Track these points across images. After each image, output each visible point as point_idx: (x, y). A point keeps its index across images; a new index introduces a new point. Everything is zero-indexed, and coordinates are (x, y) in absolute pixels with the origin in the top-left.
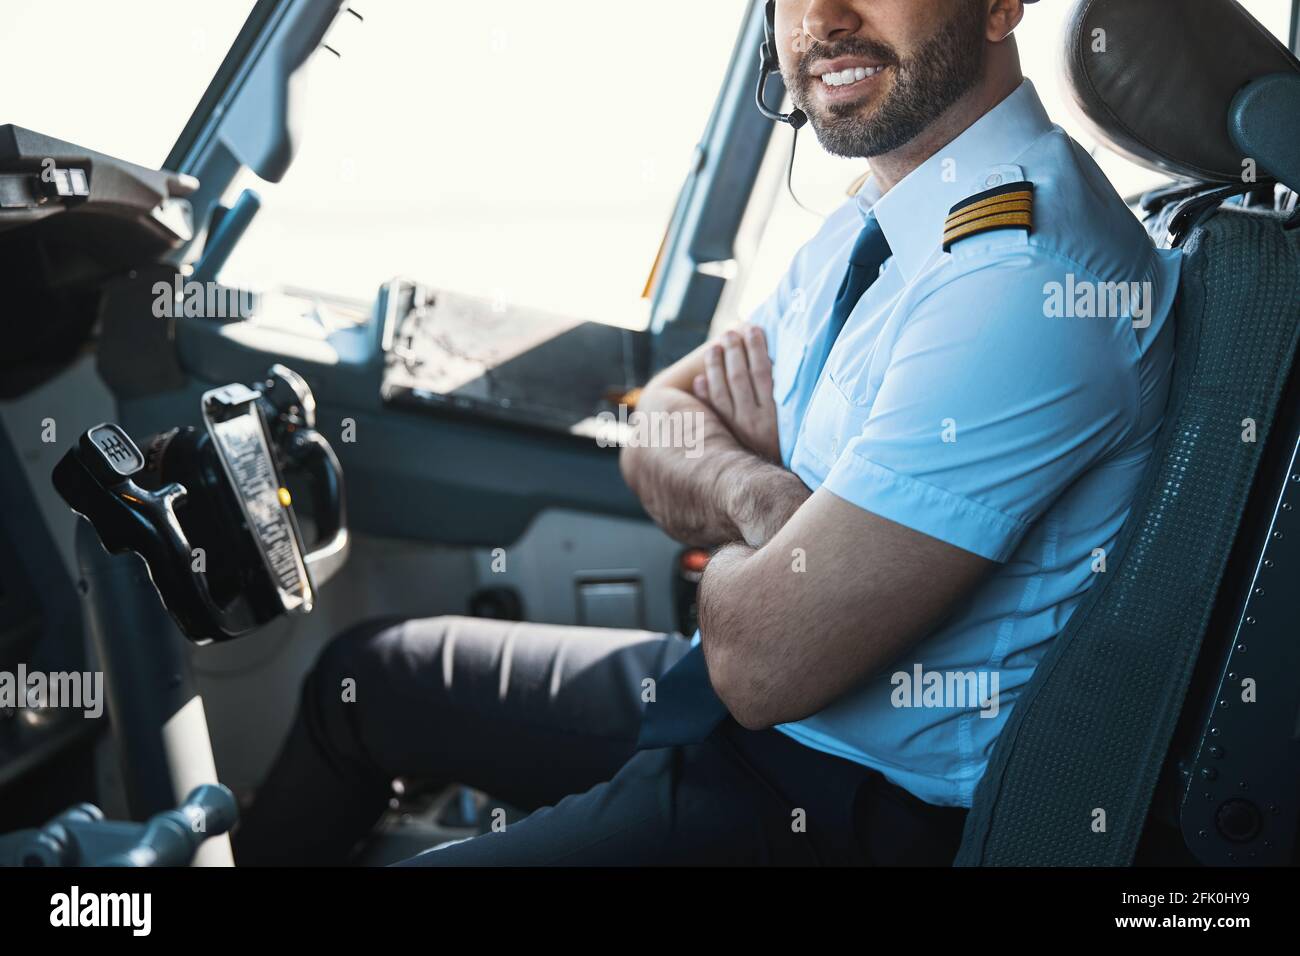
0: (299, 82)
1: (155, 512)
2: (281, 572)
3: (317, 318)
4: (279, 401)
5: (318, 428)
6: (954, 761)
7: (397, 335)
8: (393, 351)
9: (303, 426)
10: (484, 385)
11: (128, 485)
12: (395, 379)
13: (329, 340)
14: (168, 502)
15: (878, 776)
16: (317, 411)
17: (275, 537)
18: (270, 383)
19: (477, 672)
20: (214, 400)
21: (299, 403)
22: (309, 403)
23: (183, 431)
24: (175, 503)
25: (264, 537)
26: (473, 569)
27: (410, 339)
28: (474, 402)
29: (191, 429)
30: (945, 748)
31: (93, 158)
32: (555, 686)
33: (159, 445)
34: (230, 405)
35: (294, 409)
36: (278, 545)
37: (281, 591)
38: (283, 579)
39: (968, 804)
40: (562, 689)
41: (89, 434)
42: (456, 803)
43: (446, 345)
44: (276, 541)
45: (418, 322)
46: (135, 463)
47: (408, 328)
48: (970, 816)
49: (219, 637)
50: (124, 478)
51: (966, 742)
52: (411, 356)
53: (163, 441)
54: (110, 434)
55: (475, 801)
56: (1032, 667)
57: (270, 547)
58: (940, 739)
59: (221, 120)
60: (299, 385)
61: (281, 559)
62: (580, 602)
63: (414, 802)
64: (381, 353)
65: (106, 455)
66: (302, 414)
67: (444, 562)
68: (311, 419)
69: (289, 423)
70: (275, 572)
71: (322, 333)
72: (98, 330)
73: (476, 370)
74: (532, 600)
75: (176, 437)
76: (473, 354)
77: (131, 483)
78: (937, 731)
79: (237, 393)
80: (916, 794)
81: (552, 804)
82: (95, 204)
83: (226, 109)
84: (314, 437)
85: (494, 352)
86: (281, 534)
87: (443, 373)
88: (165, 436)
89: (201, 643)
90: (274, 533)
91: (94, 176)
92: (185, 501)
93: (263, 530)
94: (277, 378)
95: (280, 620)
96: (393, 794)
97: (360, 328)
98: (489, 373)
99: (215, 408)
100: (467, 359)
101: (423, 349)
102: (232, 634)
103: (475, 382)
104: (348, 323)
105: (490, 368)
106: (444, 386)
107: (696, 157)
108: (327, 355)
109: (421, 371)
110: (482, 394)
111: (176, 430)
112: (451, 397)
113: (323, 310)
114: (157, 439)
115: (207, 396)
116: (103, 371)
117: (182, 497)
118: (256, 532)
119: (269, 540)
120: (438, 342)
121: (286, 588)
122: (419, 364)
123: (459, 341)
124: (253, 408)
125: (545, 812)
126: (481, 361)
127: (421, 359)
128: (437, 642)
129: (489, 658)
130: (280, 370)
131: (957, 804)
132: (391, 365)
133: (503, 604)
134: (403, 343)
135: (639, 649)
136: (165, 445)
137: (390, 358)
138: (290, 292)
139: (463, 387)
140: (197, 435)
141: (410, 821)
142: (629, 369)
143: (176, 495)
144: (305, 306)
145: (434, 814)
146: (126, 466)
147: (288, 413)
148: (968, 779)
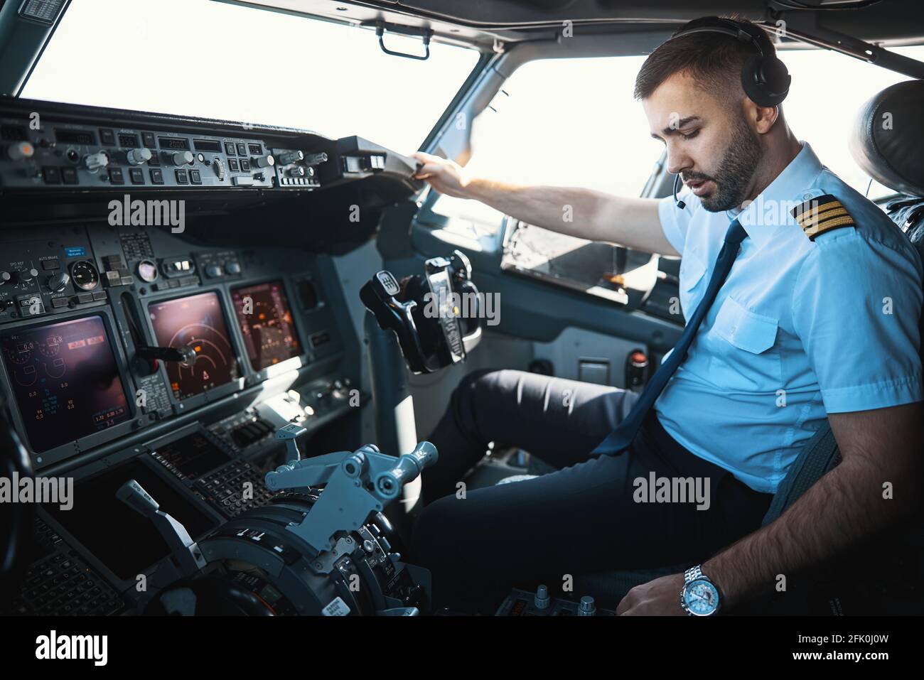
0: (477, 122)
1: (402, 313)
2: (453, 344)
3: (474, 230)
4: (457, 266)
5: (472, 280)
6: (770, 471)
7: (510, 241)
8: (507, 247)
9: (466, 278)
10: (548, 267)
11: (392, 300)
12: (507, 261)
13: (478, 240)
14: (408, 309)
15: (730, 474)
16: (472, 273)
17: (451, 328)
18: (452, 258)
19: (533, 400)
20: (430, 264)
21: (465, 268)
22: (469, 269)
23: (415, 277)
24: (412, 309)
25: (447, 328)
26: (532, 350)
27: (515, 243)
28: (543, 274)
29: (418, 276)
30: (767, 464)
31: (387, 152)
32: (570, 410)
33: (404, 282)
34: (437, 267)
35: (462, 271)
36: (452, 332)
37: (452, 353)
38: (454, 348)
39: (774, 492)
40: (573, 412)
41: (377, 275)
42: (516, 455)
43: (532, 247)
44: (451, 331)
45: (520, 235)
46: (395, 289)
47: (515, 238)
48: (774, 499)
49: (425, 372)
50: (390, 296)
51: (777, 463)
52: (515, 251)
53: (406, 281)
54: (386, 276)
55: (525, 457)
56: (814, 431)
57: (449, 333)
58: (765, 460)
59: (440, 138)
60: (465, 260)
61: (453, 339)
62: (580, 370)
63: (497, 452)
64: (503, 248)
65: (384, 285)
66: (465, 273)
67: (520, 345)
68: (469, 276)
69: (459, 277)
70: (450, 344)
71: (476, 237)
72: (378, 228)
73: (545, 260)
74: (558, 367)
75: (412, 280)
76: (543, 252)
77: (393, 298)
78: (764, 456)
79: (440, 262)
80: (749, 486)
81: (570, 466)
82: (387, 173)
83: (444, 133)
84: (470, 284)
85: (553, 252)
86: (454, 327)
87: (529, 260)
88: (407, 279)
89: (416, 373)
90: (451, 327)
91: (387, 160)
92: (415, 309)
93: (447, 325)
94: (456, 256)
95: (451, 366)
96: (488, 449)
97: (492, 236)
98: (550, 261)
99: (430, 268)
100: (541, 254)
101: (521, 248)
102: (430, 371)
103: (543, 265)
104: (488, 234)
105: (551, 259)
106: (529, 266)
107: (657, 167)
108: (477, 247)
109: (519, 258)
110: (546, 270)
111: (412, 276)
112: (532, 271)
113: (476, 226)
114: (403, 280)
115: (427, 262)
116: (379, 246)
117: (414, 307)
118: (443, 326)
119: (449, 330)
120: (528, 246)
121: (454, 352)
122: (519, 254)
123: (538, 246)
124: (446, 269)
125: (567, 469)
126: (547, 255)
127: (519, 252)
128: (514, 383)
129: (540, 393)
130: (457, 252)
131: (769, 491)
132: (507, 254)
133: (545, 368)
134: (513, 244)
135: (612, 395)
136: (407, 282)
137: (505, 251)
138: (462, 218)
139: (537, 267)
140: (420, 280)
141: (495, 460)
142: (615, 264)
143: (412, 306)
144: (470, 224)
145: (506, 459)
146: (392, 290)
147: (459, 272)
148: (776, 480)
